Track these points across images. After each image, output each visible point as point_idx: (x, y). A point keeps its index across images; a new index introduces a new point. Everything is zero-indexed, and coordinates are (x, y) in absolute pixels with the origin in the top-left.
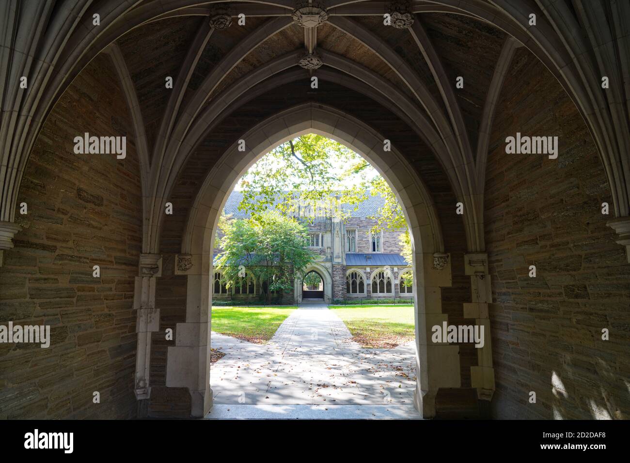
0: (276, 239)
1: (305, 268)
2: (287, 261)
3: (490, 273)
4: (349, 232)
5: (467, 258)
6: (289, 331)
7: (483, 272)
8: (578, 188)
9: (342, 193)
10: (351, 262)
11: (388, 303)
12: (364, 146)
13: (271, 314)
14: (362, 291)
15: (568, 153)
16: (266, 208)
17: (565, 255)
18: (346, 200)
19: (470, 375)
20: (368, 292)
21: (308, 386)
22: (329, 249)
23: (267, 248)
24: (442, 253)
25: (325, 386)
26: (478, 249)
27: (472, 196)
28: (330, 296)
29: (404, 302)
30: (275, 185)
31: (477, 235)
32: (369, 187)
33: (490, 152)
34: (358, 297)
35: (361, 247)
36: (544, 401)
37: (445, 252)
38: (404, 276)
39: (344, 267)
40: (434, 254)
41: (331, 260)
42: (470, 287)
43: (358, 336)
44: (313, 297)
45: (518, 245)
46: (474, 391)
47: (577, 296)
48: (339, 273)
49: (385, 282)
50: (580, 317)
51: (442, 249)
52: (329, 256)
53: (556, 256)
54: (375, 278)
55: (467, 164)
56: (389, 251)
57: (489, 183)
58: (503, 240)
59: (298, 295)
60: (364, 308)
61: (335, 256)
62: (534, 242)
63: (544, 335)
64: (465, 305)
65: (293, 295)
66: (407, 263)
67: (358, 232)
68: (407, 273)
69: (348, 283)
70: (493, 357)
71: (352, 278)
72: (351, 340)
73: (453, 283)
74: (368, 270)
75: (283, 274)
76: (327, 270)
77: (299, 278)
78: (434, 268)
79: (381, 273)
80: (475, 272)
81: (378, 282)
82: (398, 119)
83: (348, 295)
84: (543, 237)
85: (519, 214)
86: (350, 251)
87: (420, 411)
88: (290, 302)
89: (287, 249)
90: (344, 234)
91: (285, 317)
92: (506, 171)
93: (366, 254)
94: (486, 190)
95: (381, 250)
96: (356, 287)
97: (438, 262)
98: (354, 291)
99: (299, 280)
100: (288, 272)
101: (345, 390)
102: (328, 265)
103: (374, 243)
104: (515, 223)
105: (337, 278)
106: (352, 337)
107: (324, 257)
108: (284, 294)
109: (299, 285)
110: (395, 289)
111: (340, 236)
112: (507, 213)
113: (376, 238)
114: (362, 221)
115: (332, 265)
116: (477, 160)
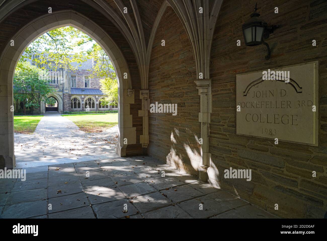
0: (29, 78)
1: (47, 95)
2: (35, 91)
3: (150, 98)
4: (72, 77)
5: (141, 92)
6: (44, 127)
7: (147, 98)
8: (185, 67)
9: (73, 57)
10: (74, 93)
11: (93, 113)
12: (98, 37)
13: (29, 120)
14: (79, 107)
15: (183, 53)
16: (26, 60)
17: (179, 92)
18: (75, 60)
19: (139, 139)
20: (83, 107)
21: (65, 151)
22: (61, 85)
23: (23, 83)
24: (131, 89)
25: (73, 150)
26: (146, 89)
27: (144, 66)
28: (62, 110)
29: (101, 113)
30: (32, 48)
31: (145, 82)
32: (85, 54)
33: (153, 48)
34: (77, 110)
35: (79, 85)
36: (167, 144)
37: (132, 89)
38: (101, 100)
39: (70, 95)
40: (128, 89)
41: (63, 91)
42: (141, 104)
43: (82, 128)
44: (51, 110)
45: (162, 87)
46: (141, 144)
47: (181, 107)
48: (67, 98)
49: (92, 103)
50: (182, 114)
51: (131, 88)
52: (61, 89)
53: (175, 92)
54: (86, 101)
55: (144, 52)
56: (93, 88)
57: (152, 61)
58: (156, 85)
59: (43, 109)
60: (81, 116)
61: (64, 89)
62: (168, 86)
63: (169, 121)
64: (139, 111)
65: (40, 109)
66: (103, 94)
67: (78, 77)
68: (103, 99)
69: (72, 104)
70: (149, 131)
71: (74, 101)
72: (79, 130)
73: (135, 102)
74: (83, 97)
75: (33, 98)
76: (60, 96)
77: (43, 100)
78: (128, 96)
79: (90, 98)
80: (144, 98)
81: (88, 103)
82: (115, 26)
83: (72, 109)
84: (171, 85)
85: (163, 75)
86: (73, 86)
87: (119, 155)
88: (39, 113)
89: (35, 85)
90: (70, 78)
91: (39, 121)
92: (159, 57)
93: (81, 89)
94: (150, 64)
95: (90, 87)
96: (76, 105)
97: (129, 93)
98: (75, 107)
99: (43, 102)
100: (37, 97)
101: (83, 151)
102: (61, 93)
103: (86, 83)
104: (161, 79)
105: (66, 101)
106: (79, 129)
107: (59, 89)
108: (34, 109)
109: (43, 104)
110: (97, 106)
111: (68, 79)
112: (158, 74)
113: (87, 80)
114: (80, 71)
115: (63, 94)
116: (148, 50)
